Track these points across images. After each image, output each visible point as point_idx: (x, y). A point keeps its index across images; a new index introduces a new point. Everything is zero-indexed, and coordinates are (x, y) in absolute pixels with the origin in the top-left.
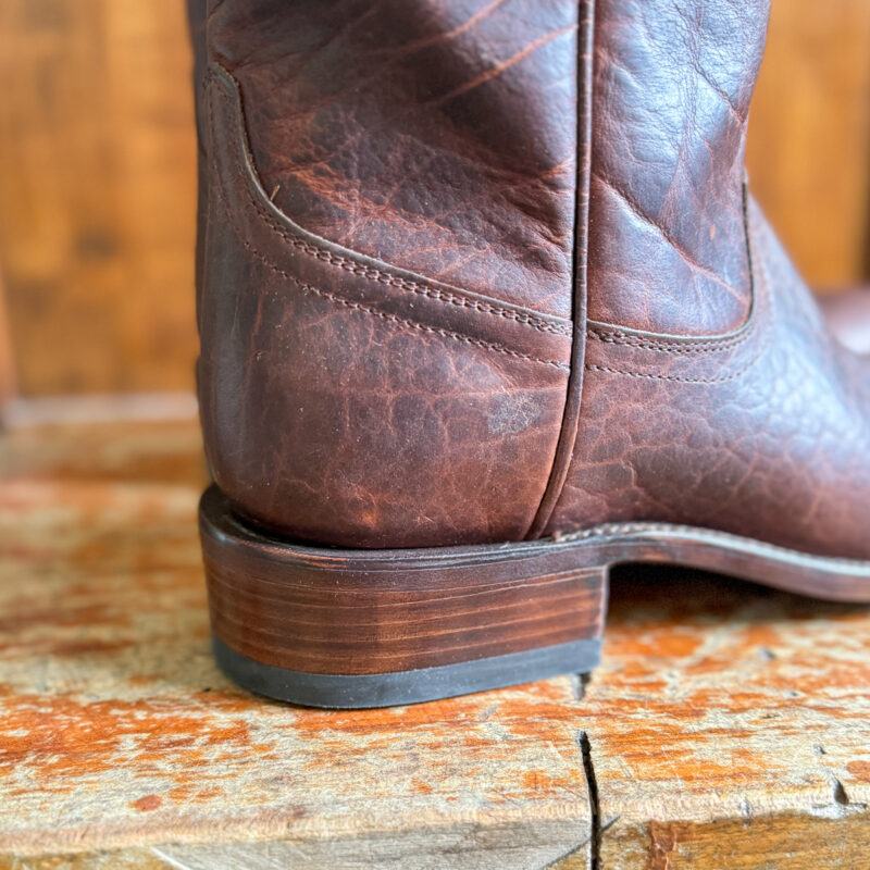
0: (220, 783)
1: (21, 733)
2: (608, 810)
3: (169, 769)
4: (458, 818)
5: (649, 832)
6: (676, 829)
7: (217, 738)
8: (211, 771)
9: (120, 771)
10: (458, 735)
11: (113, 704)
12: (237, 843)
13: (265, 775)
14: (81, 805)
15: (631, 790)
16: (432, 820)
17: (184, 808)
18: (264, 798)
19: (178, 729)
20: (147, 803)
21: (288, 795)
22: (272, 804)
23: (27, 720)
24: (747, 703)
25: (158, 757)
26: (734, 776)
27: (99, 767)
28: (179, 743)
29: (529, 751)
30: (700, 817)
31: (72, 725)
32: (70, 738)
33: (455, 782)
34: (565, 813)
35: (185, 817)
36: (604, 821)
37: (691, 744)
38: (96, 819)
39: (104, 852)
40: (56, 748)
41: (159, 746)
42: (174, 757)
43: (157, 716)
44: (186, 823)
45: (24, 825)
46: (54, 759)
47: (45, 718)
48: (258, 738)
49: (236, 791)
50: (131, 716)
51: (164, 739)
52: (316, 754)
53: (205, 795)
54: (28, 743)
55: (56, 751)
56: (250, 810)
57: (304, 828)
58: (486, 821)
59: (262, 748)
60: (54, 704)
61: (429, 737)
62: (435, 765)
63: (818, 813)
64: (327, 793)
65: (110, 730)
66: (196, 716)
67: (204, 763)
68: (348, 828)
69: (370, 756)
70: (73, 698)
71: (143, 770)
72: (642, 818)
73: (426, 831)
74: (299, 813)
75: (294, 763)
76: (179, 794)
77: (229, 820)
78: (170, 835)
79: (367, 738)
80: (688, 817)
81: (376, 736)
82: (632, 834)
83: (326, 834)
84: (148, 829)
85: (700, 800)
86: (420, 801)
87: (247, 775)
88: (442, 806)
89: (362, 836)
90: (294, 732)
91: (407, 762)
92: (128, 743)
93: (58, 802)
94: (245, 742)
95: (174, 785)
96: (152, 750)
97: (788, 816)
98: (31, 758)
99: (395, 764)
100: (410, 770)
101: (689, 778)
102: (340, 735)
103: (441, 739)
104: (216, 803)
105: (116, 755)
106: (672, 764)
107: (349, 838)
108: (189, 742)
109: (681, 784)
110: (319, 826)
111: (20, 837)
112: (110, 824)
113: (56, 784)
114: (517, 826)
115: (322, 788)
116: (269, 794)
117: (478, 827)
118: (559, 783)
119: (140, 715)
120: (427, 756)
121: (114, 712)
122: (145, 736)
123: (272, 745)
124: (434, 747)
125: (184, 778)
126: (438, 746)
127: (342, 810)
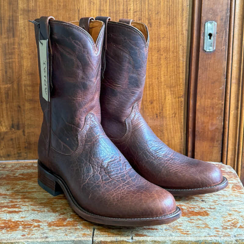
0: (35, 233)
1: (3, 225)
2: (95, 239)
3: (27, 231)
4: (71, 239)
5: (101, 243)
6: (105, 242)
7: (35, 227)
8: (33, 231)
9: (19, 231)
10: (74, 228)
11: (18, 221)
12: (37, 242)
13: (42, 232)
14: (13, 236)
15: (99, 236)
16: (67, 239)
17: (29, 236)
18: (41, 235)
19: (29, 225)
20: (24, 235)
21: (45, 235)
22: (43, 236)
23: (4, 223)
25: (25, 229)
27: (16, 230)
28: (29, 227)
29: (85, 230)
30: (109, 241)
31: (11, 224)
32: (11, 226)
33: (72, 234)
34: (88, 239)
35: (29, 237)
36: (94, 241)
38: (16, 237)
39: (17, 242)
40: (9, 227)
41: (26, 228)
42: (28, 229)
43: (25, 223)
44: (29, 238)
45: (5, 238)
46: (9, 229)
47: (7, 223)
48: (41, 227)
49: (37, 234)
50: (21, 223)
51: (26, 227)
52: (50, 229)
53: (32, 235)
54: (4, 226)
56: (39, 237)
57: (47, 240)
58: (75, 240)
59: (42, 228)
60: (8, 221)
61: (69, 228)
62: (69, 232)
63: (128, 241)
64: (51, 235)
65: (18, 225)
66: (31, 223)
67: (33, 230)
68: (54, 240)
69: (59, 230)
70: (11, 220)
71: (23, 231)
72: (100, 240)
73: (66, 241)
74: (47, 237)
75: (46, 231)
76: (28, 234)
77: (36, 238)
78: (27, 240)
79: (59, 228)
80: (107, 240)
81: (60, 227)
82: (98, 243)
83: (50, 241)
84: (24, 239)
86: (65, 237)
87: (39, 232)
88: (69, 237)
89: (56, 241)
90: (47, 226)
91: (65, 231)
92: (21, 227)
93: (10, 235)
94: (39, 228)
95: (28, 233)
96: (24, 228)
98: (5, 229)
99: (63, 231)
100: (65, 232)
102: (55, 227)
103: (71, 228)
104: (34, 236)
105: (19, 229)
107: (54, 241)
108: (30, 227)
111: (4, 240)
112: (18, 238)
113: (9, 233)
114: (80, 241)
115: (51, 234)
116: (42, 235)
117: (74, 241)
118: (88, 235)
119: (22, 223)
120: (68, 230)
121: (18, 222)
122: (23, 226)
123: (43, 228)
124: (69, 229)
125: (29, 232)
126: (70, 229)
127: (53, 237)
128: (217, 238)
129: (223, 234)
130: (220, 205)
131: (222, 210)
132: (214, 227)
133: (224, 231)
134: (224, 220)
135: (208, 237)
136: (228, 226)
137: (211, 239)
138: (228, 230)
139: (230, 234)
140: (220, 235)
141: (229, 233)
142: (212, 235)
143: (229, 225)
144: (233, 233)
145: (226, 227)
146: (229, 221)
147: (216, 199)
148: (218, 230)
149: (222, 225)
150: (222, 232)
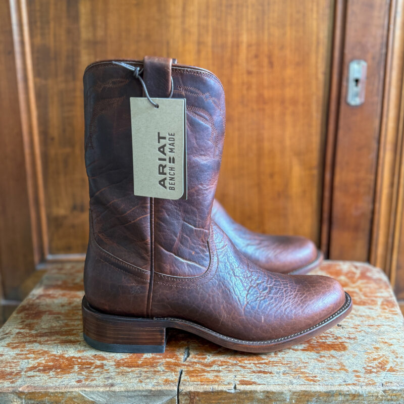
0: (96, 378)
1: (51, 364)
2: (181, 388)
3: (85, 374)
4: (147, 388)
5: (190, 394)
6: (196, 394)
7: (97, 367)
8: (94, 375)
9: (74, 374)
10: (152, 369)
11: (73, 357)
12: (98, 391)
13: (106, 376)
14: (64, 381)
15: (188, 384)
16: (141, 389)
17: (87, 383)
18: (105, 382)
19: (88, 364)
20: (79, 381)
21: (110, 381)
22: (106, 383)
23: (53, 360)
24: (224, 364)
25: (82, 371)
26: (212, 382)
27: (69, 373)
28: (88, 368)
29: (168, 374)
30: (201, 391)
31: (63, 362)
32: (63, 366)
33: (148, 380)
34: (171, 388)
35: (87, 385)
36: (180, 391)
37: (206, 374)
38: (68, 384)
39: (69, 392)
40: (60, 367)
41: (83, 368)
42: (86, 371)
43: (83, 361)
44: (88, 386)
45: (52, 385)
46: (59, 370)
47: (57, 360)
48: (106, 368)
49: (99, 380)
50: (77, 361)
51: (84, 367)
52: (118, 372)
53: (92, 380)
54: (53, 366)
55: (59, 368)
56: (101, 384)
57: (113, 389)
58: (153, 389)
59: (106, 370)
60: (60, 357)
61: (145, 370)
62: (145, 376)
63: (229, 391)
64: (119, 381)
65: (72, 364)
66: (92, 361)
67: (93, 373)
68: (122, 389)
69: (130, 374)
70: (64, 355)
71: (79, 374)
72: (188, 390)
73: (140, 391)
74: (112, 385)
75: (113, 374)
76: (87, 380)
77: (97, 386)
78: (84, 389)
79: (131, 369)
80: (199, 390)
81: (133, 369)
82: (186, 394)
83: (118, 390)
84: (79, 387)
85: (202, 387)
86: (139, 384)
87: (102, 376)
88: (144, 385)
89: (125, 391)
90: (114, 366)
91: (139, 375)
92: (76, 367)
93: (60, 380)
94: (103, 368)
95: (86, 378)
96: (81, 369)
97: (222, 392)
98: (54, 370)
99: (136, 375)
100: (139, 377)
101: (201, 382)
102: (125, 368)
103: (148, 370)
104: (95, 382)
105: (73, 370)
106: (199, 378)
107: (122, 392)
108: (90, 368)
109: (199, 383)
110: (116, 389)
111: (51, 388)
112: (71, 386)
113: (59, 376)
114: (160, 391)
115: (118, 380)
116: (106, 381)
117: (151, 391)
118: (172, 381)
119: (79, 360)
120: (144, 374)
121: (73, 359)
122: (80, 366)
123: (109, 369)
124: (146, 372)
125: (88, 376)
126: (147, 371)
127: (122, 385)
128: (357, 388)
129: (366, 380)
130: (363, 333)
131: (366, 341)
132: (353, 369)
133: (367, 375)
134: (368, 358)
135: (343, 386)
136: (373, 368)
137: (348, 389)
138: (374, 375)
139: (376, 381)
140: (360, 383)
141: (374, 379)
142: (350, 382)
143: (375, 366)
144: (379, 381)
145: (371, 370)
146: (375, 359)
147: (357, 323)
148: (358, 374)
149: (365, 366)
150: (365, 377)
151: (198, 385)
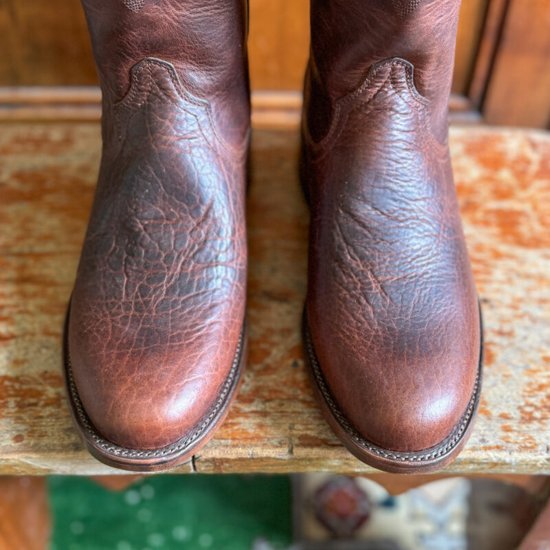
0: (47, 429)
3: (28, 420)
7: (48, 402)
8: (44, 422)
9: (7, 419)
11: (6, 378)
13: (65, 426)
17: (32, 442)
18: (64, 439)
19: (33, 396)
20: (18, 438)
21: (73, 438)
22: (66, 442)
24: (273, 396)
25: (23, 412)
26: (252, 439)
28: (33, 405)
30: (233, 457)
37: (241, 420)
41: (25, 406)
42: (30, 413)
43: (24, 387)
49: (53, 434)
51: (26, 402)
53: (41, 436)
56: (58, 444)
63: (281, 457)
65: (5, 394)
66: (40, 388)
67: (41, 417)
71: (18, 419)
72: (211, 456)
74: (76, 447)
76: (31, 434)
85: (234, 450)
92: (12, 403)
94: (59, 406)
95: (30, 429)
96: (21, 407)
97: (268, 458)
101: (234, 439)
104: (45, 440)
105: (6, 410)
106: (229, 430)
108: (36, 404)
109: (230, 442)
121: (6, 383)
122: (19, 399)
125: (34, 425)
128: (504, 456)
129: (521, 438)
130: (527, 322)
131: (529, 342)
132: (500, 412)
133: (524, 427)
134: (530, 384)
135: (479, 452)
136: (537, 408)
137: (487, 457)
138: (535, 425)
139: (538, 441)
140: (510, 445)
141: (534, 435)
142: (492, 443)
143: (538, 404)
144: (544, 440)
145: (531, 413)
146: (541, 387)
147: (520, 293)
148: (508, 423)
149: (522, 404)
150: (519, 432)
151: (227, 446)
